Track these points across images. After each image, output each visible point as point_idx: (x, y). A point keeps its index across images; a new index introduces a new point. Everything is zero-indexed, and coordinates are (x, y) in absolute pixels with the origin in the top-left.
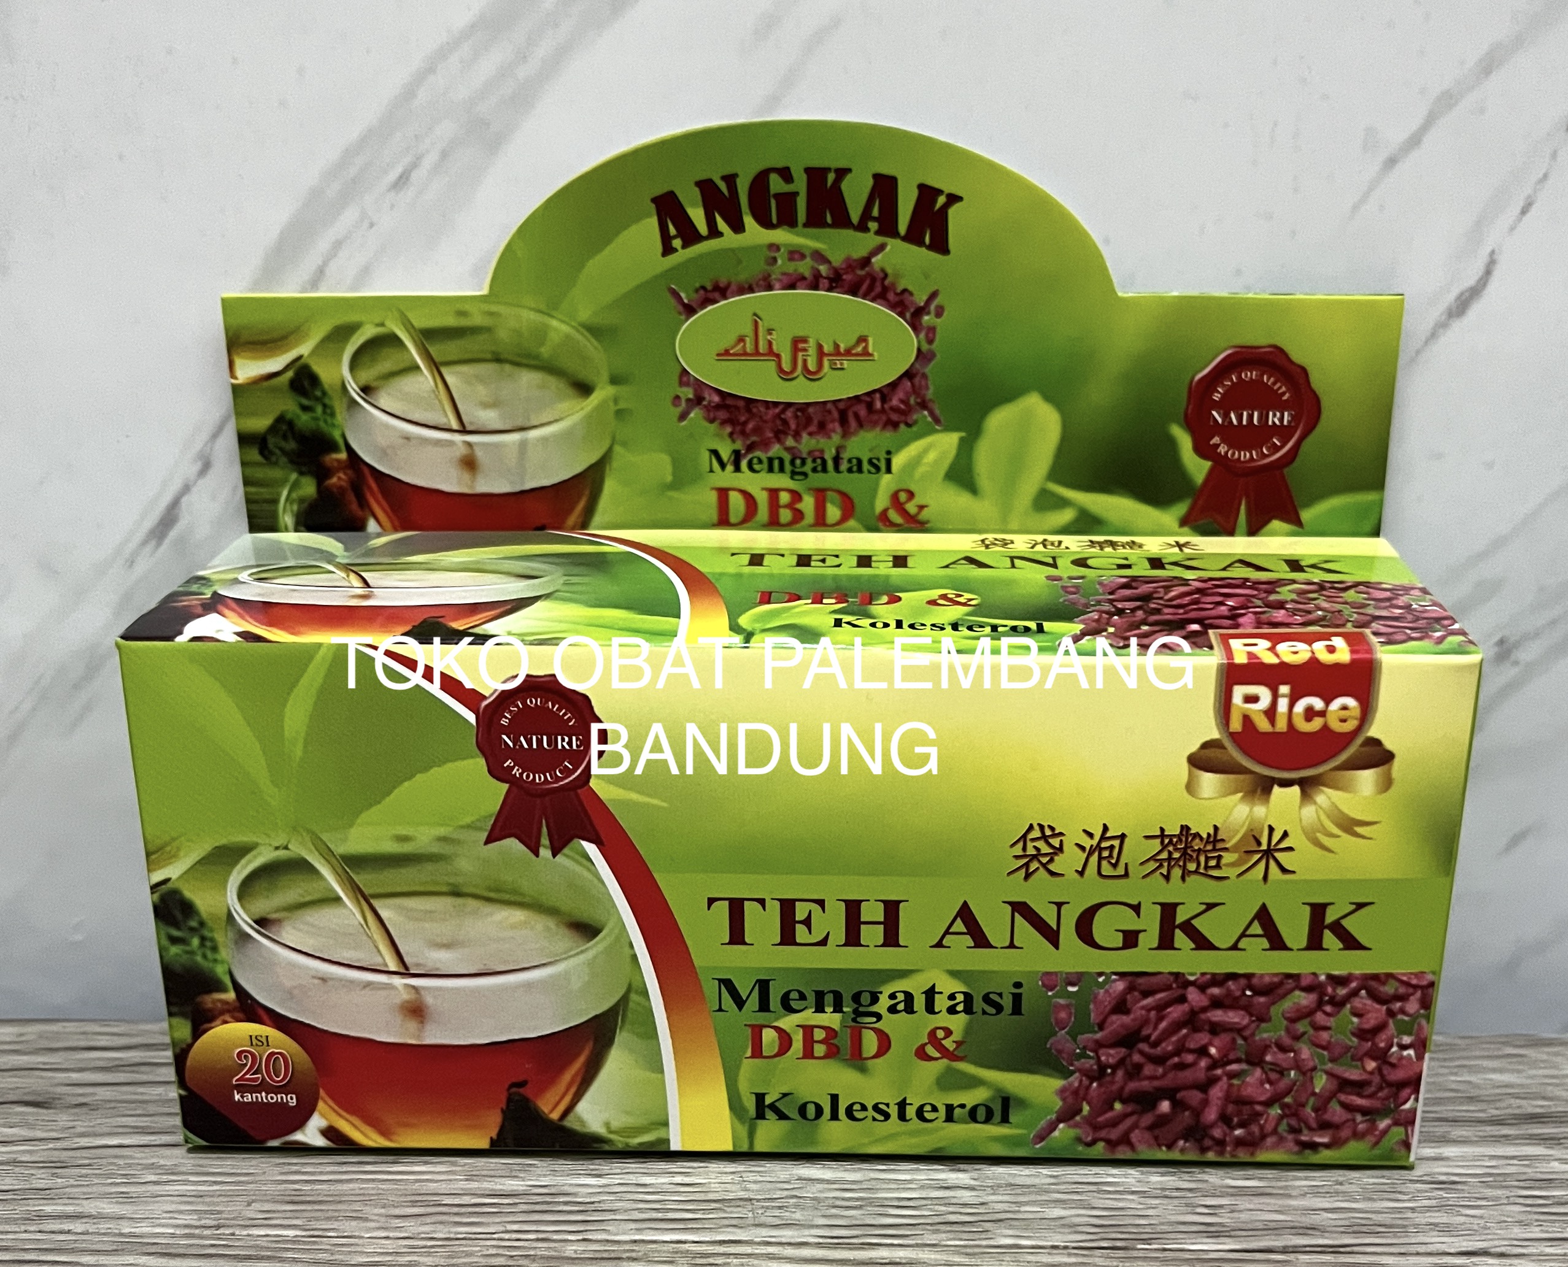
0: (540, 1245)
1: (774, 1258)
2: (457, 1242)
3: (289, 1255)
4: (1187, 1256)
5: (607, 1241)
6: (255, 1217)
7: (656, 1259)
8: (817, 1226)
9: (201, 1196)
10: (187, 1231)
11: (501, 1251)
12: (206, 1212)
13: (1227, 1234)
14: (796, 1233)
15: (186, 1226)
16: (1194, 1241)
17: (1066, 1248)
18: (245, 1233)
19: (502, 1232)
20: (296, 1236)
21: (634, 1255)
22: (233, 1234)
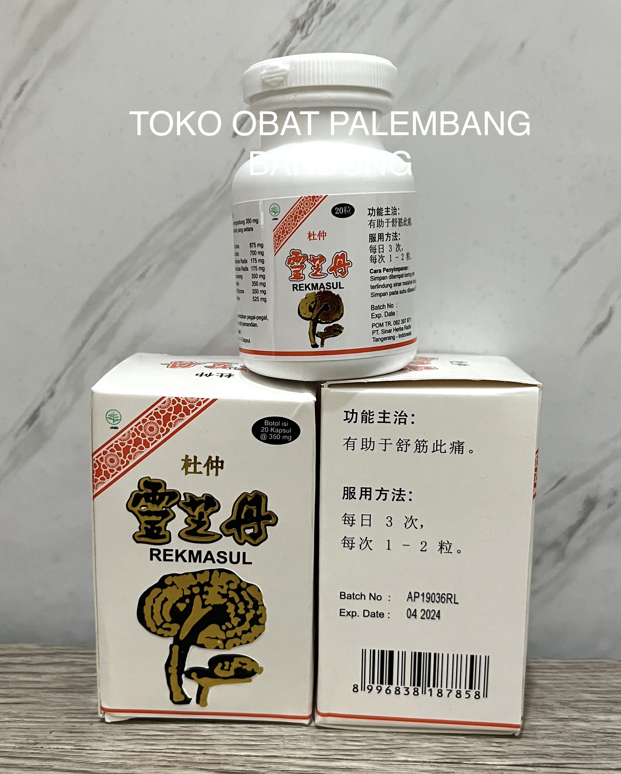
0: (183, 756)
1: (292, 765)
2: (145, 754)
3: (67, 758)
4: (487, 767)
5: (215, 755)
6: (53, 739)
7: (237, 764)
8: (313, 750)
9: (29, 729)
10: (21, 746)
11: (165, 759)
12: (30, 736)
13: (506, 757)
14: (303, 753)
15: (21, 743)
16: (490, 760)
17: (430, 762)
18: (47, 747)
19: (166, 749)
20: (71, 749)
21: (227, 762)
22: (42, 748)
